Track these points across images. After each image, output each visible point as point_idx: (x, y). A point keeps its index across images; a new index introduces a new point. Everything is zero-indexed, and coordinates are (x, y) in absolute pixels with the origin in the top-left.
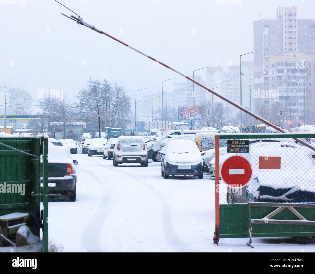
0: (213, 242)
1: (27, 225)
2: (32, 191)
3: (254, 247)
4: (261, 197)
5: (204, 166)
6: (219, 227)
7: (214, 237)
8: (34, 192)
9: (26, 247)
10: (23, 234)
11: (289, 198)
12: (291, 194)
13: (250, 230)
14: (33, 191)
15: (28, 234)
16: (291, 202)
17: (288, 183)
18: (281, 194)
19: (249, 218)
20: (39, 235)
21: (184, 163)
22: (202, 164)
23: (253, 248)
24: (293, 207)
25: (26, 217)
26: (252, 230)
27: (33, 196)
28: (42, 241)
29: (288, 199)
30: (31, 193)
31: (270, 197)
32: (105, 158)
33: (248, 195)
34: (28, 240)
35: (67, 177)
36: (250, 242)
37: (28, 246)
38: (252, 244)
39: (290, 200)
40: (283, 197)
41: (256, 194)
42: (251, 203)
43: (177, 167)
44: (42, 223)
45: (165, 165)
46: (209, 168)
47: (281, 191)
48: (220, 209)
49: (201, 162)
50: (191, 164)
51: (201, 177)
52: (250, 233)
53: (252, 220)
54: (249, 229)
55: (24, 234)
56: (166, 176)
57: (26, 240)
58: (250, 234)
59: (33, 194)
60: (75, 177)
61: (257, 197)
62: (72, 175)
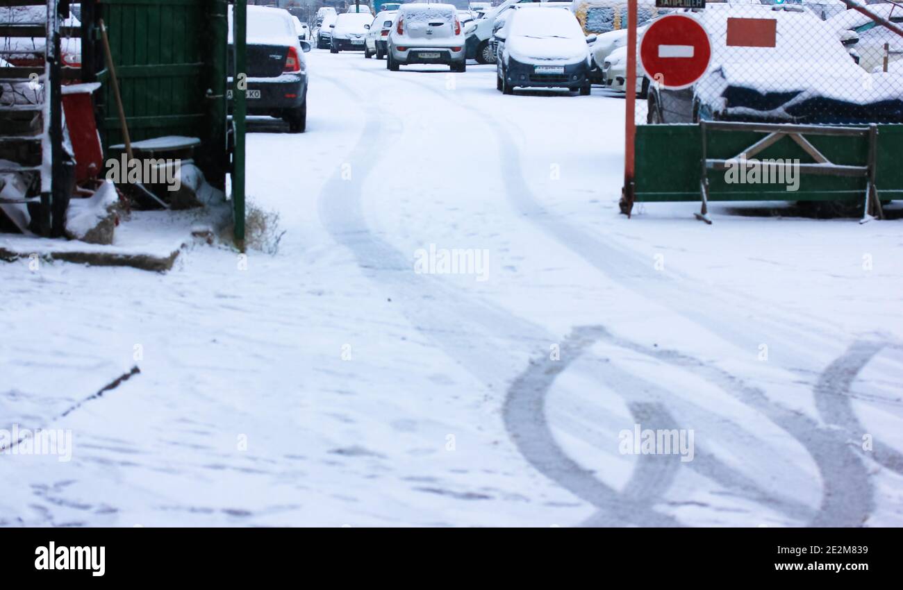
0: (617, 209)
1: (196, 164)
2: (208, 88)
3: (713, 222)
4: (730, 110)
5: (593, 68)
6: (632, 175)
7: (622, 199)
8: (213, 90)
9: (193, 210)
10: (187, 181)
11: (793, 115)
12: (797, 105)
13: (705, 184)
14: (210, 87)
15: (199, 183)
16: (798, 123)
17: (791, 80)
18: (775, 106)
19: (701, 157)
20: (223, 188)
21: (549, 59)
22: (589, 63)
23: (710, 223)
24: (803, 133)
25: (192, 147)
26: (707, 183)
27: (210, 99)
28: (230, 201)
29: (791, 117)
30: (205, 92)
31: (749, 111)
32: (368, 55)
33: (700, 108)
34: (198, 197)
35: (286, 77)
36: (704, 210)
37: (199, 209)
38: (708, 216)
39: (795, 118)
40: (780, 111)
41: (718, 104)
42: (707, 124)
43: (532, 67)
44: (231, 161)
45: (507, 63)
46: (605, 71)
47: (775, 99)
48: (637, 135)
49: (586, 59)
50: (563, 63)
51: (586, 92)
52: (704, 190)
53: (708, 160)
54: (701, 181)
55: (189, 181)
56: (505, 87)
57: (194, 195)
58: (702, 193)
59: (210, 94)
60: (303, 78)
61: (721, 112)
62: (296, 73)
